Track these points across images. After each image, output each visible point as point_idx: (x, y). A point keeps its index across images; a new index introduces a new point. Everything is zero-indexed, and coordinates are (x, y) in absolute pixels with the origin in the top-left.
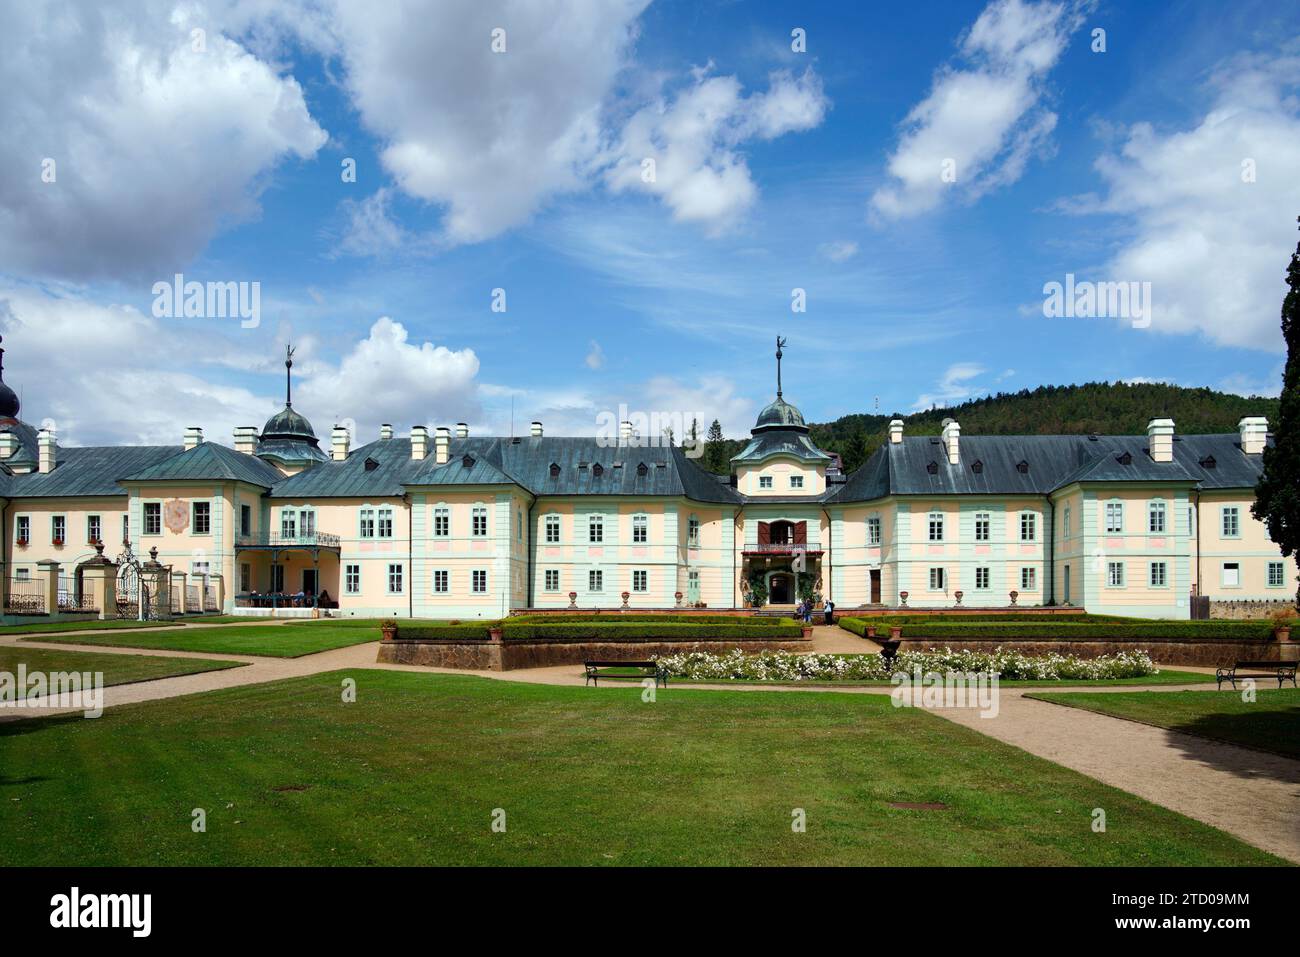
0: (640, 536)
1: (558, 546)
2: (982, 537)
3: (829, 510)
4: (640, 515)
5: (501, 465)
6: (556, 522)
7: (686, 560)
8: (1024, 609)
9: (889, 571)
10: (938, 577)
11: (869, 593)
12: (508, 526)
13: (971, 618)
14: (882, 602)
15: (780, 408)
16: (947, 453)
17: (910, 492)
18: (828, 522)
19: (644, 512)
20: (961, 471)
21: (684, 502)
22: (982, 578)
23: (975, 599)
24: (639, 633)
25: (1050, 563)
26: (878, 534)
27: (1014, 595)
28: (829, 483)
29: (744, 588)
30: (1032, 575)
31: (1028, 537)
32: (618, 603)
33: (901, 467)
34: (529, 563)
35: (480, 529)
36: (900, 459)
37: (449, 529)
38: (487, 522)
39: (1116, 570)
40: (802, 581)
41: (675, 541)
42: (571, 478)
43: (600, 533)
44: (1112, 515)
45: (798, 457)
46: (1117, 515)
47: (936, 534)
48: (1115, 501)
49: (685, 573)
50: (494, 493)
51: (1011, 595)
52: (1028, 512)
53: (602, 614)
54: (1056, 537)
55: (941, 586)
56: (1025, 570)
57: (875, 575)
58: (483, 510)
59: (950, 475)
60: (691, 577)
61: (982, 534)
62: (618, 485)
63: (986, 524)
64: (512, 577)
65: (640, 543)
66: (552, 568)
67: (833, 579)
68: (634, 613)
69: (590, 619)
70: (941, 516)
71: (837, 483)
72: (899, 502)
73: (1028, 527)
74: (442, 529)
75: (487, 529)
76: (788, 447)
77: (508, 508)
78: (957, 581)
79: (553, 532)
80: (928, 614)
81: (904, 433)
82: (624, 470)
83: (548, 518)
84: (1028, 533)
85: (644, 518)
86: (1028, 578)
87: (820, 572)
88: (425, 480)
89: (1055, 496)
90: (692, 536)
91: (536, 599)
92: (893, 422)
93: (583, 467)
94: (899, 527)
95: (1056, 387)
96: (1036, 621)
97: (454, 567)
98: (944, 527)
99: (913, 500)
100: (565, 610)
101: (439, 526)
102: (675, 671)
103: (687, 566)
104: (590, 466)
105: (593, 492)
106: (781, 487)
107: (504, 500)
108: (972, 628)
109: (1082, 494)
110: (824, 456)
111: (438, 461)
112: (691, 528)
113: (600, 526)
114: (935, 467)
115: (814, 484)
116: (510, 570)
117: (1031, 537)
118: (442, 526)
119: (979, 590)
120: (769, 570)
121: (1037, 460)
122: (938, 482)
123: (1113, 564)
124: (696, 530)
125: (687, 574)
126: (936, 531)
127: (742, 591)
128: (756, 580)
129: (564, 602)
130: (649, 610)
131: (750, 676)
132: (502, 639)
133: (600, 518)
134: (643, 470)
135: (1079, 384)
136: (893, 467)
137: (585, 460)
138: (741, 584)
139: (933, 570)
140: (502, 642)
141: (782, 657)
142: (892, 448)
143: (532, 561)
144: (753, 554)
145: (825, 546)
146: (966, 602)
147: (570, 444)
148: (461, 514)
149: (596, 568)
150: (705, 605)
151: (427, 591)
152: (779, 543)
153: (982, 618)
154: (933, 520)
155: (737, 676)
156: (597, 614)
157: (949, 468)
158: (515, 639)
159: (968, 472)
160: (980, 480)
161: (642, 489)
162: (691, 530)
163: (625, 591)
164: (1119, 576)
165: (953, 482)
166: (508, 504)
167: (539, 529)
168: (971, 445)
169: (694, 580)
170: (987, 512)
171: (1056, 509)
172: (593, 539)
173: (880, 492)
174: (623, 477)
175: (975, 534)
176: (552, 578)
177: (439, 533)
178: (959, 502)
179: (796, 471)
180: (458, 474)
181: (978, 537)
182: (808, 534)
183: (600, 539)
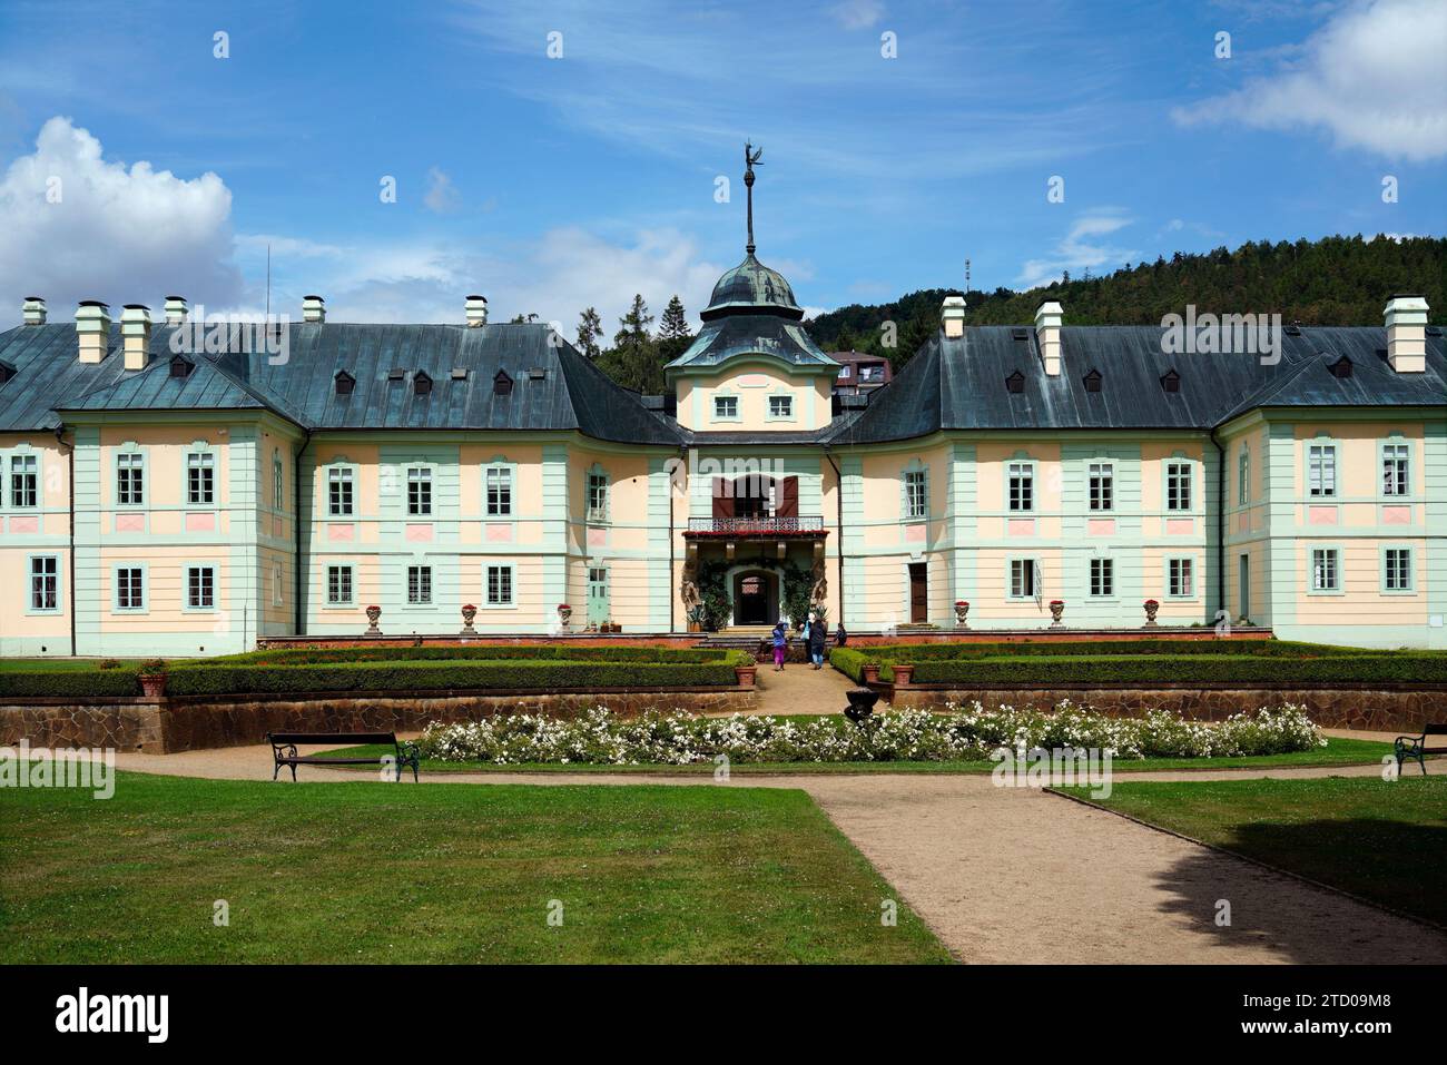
0: (499, 503)
1: (351, 523)
2: (1101, 505)
3: (838, 457)
4: (498, 465)
5: (247, 374)
6: (346, 478)
7: (583, 548)
8: (1168, 631)
9: (941, 565)
10: (1025, 575)
11: (908, 606)
12: (252, 486)
13: (1072, 649)
14: (929, 621)
15: (752, 274)
16: (1040, 355)
17: (976, 425)
18: (834, 479)
19: (506, 460)
20: (1064, 387)
21: (577, 442)
22: (1102, 577)
23: (1087, 615)
24: (438, 681)
25: (1216, 552)
26: (922, 500)
27: (1151, 606)
28: (837, 409)
29: (688, 597)
30: (1187, 572)
31: (1179, 504)
32: (455, 625)
33: (961, 381)
34: (298, 555)
35: (201, 491)
36: (959, 366)
37: (145, 492)
38: (215, 479)
39: (1327, 563)
40: (790, 584)
41: (562, 513)
42: (375, 398)
43: (427, 498)
44: (1319, 466)
45: (783, 362)
46: (1327, 466)
47: (1021, 499)
48: (1322, 441)
49: (582, 571)
50: (226, 425)
51: (1146, 607)
52: (1179, 461)
53: (425, 645)
54: (1227, 505)
55: (1030, 592)
56: (1174, 563)
57: (918, 573)
58: (208, 456)
59: (1046, 394)
60: (593, 578)
61: (1101, 499)
62: (458, 410)
63: (1107, 482)
64: (262, 579)
65: (499, 517)
66: (340, 562)
67: (846, 580)
68: (486, 644)
69: (398, 655)
70: (1028, 468)
71: (852, 408)
72: (956, 442)
73: (1179, 488)
74: (131, 492)
75: (215, 492)
76: (764, 345)
77: (252, 453)
78: (1057, 583)
79: (342, 497)
80: (1004, 641)
81: (967, 322)
82: (471, 384)
83: (333, 472)
84: (1179, 499)
85: (506, 472)
86: (1180, 576)
87: (823, 568)
88: (98, 402)
89: (1226, 432)
90: (594, 504)
91: (310, 619)
92: (948, 301)
93: (396, 380)
94: (957, 487)
95: (1274, 244)
96: (1182, 652)
97: (153, 562)
98: (1035, 488)
99: (979, 441)
100: (359, 639)
101: (124, 486)
102: (470, 749)
103: (585, 558)
104: (409, 377)
105: (412, 424)
106: (754, 416)
107: (247, 438)
108: (1035, 666)
109: (1267, 429)
110: (829, 361)
111: (127, 366)
112: (591, 490)
113: (427, 486)
114: (1020, 380)
115: (812, 411)
116: (259, 567)
117: (1185, 505)
118: (131, 485)
119: (1096, 598)
120: (732, 564)
121: (1194, 368)
122: (1024, 407)
123: (1322, 552)
124: (602, 493)
125: (587, 572)
126: (1021, 494)
127: (686, 601)
128: (710, 582)
129: (356, 625)
130: (511, 637)
131: (595, 758)
132: (165, 693)
133: (426, 472)
134: (504, 384)
135: (1314, 238)
136: (946, 381)
137: (402, 364)
138: (684, 590)
139: (1016, 564)
140: (165, 699)
141: (681, 723)
142: (947, 346)
143: (303, 550)
144: (703, 535)
145: (831, 520)
146: (1070, 621)
147: (373, 336)
148: (165, 464)
149: (419, 562)
150: (618, 629)
151: (104, 605)
152: (750, 516)
153: (1090, 648)
154: (1015, 474)
155: (575, 758)
156: (417, 646)
157: (1044, 382)
158: (193, 693)
159: (1077, 389)
160: (1098, 405)
161: (500, 419)
162: (593, 493)
163: (467, 603)
164: (1331, 574)
165: (1050, 407)
166: (253, 444)
167: (316, 491)
168: (1084, 342)
169: (598, 584)
170: (1108, 461)
171: (1227, 457)
172: (413, 510)
173: (924, 425)
174: (469, 396)
175: (1088, 499)
176: (341, 581)
177: (124, 499)
178: (1061, 442)
179: (779, 387)
180: (163, 391)
181: (1094, 505)
182: (801, 500)
183: (427, 510)
